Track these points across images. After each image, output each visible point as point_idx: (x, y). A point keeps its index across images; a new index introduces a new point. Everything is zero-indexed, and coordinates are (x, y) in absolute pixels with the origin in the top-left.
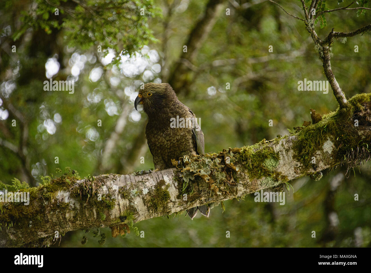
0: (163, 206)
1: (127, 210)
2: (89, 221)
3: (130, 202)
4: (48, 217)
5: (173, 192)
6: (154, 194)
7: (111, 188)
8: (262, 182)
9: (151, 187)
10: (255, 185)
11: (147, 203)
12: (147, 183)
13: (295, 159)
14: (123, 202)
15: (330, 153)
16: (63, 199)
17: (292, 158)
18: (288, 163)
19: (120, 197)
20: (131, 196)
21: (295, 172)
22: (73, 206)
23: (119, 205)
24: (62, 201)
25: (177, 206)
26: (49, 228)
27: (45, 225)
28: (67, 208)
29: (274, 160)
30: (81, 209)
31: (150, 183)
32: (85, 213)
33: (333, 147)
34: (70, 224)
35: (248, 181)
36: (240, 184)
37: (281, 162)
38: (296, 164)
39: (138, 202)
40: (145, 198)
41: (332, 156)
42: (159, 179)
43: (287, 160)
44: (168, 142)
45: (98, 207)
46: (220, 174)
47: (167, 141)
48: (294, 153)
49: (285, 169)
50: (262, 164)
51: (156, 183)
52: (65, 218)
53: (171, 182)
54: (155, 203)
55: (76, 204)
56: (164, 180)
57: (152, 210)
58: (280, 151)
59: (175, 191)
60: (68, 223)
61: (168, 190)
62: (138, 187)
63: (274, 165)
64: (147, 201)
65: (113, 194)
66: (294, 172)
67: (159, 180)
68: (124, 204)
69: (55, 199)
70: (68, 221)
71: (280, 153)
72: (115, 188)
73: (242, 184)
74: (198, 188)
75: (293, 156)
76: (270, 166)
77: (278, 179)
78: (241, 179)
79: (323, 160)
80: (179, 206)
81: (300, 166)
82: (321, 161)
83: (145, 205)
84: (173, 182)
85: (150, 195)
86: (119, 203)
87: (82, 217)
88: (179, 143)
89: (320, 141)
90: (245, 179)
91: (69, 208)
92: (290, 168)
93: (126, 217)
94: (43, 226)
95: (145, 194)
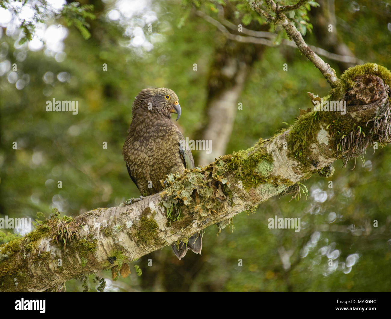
0: (154, 238)
1: (113, 249)
2: (76, 268)
3: (114, 240)
4: (31, 271)
5: (160, 220)
6: (139, 227)
7: (93, 227)
8: (261, 190)
9: (135, 218)
10: (255, 196)
11: (133, 238)
12: (131, 215)
13: (290, 158)
14: (107, 241)
15: (327, 144)
16: (44, 248)
17: (286, 157)
18: (284, 164)
19: (102, 237)
20: (114, 232)
21: (296, 173)
22: (55, 254)
23: (102, 245)
24: (43, 250)
25: (170, 235)
26: (37, 283)
27: (32, 281)
28: (48, 257)
29: (268, 162)
30: (63, 257)
31: (134, 214)
32: (68, 260)
33: (328, 137)
34: (57, 275)
35: (245, 192)
36: (236, 197)
37: (276, 163)
38: (293, 164)
39: (123, 239)
40: (130, 233)
41: (330, 147)
42: (144, 207)
43: (282, 160)
44: (151, 158)
45: (80, 252)
46: (208, 191)
47: (149, 156)
48: (288, 151)
49: (282, 172)
50: (254, 170)
51: (141, 213)
52: (49, 270)
53: (157, 208)
54: (143, 236)
55: (57, 252)
56: (149, 208)
57: (142, 245)
58: (274, 151)
59: (162, 219)
60: (55, 274)
61: (155, 219)
62: (121, 221)
63: (268, 169)
64: (133, 236)
65: (95, 233)
66: (293, 173)
67: (144, 209)
68: (108, 243)
69: (37, 250)
70: (53, 272)
71: (273, 153)
72: (97, 225)
73: (239, 197)
74: (188, 210)
75: (288, 155)
76: (264, 171)
77: (278, 184)
78: (235, 191)
79: (322, 154)
80: (173, 235)
81: (298, 165)
82: (320, 156)
83: (132, 240)
84: (159, 208)
85: (135, 228)
86: (102, 243)
87: (66, 265)
88: (164, 158)
89: (312, 132)
90: (240, 191)
91: (51, 257)
92: (287, 169)
93: (115, 257)
94: (30, 281)
95: (129, 228)
